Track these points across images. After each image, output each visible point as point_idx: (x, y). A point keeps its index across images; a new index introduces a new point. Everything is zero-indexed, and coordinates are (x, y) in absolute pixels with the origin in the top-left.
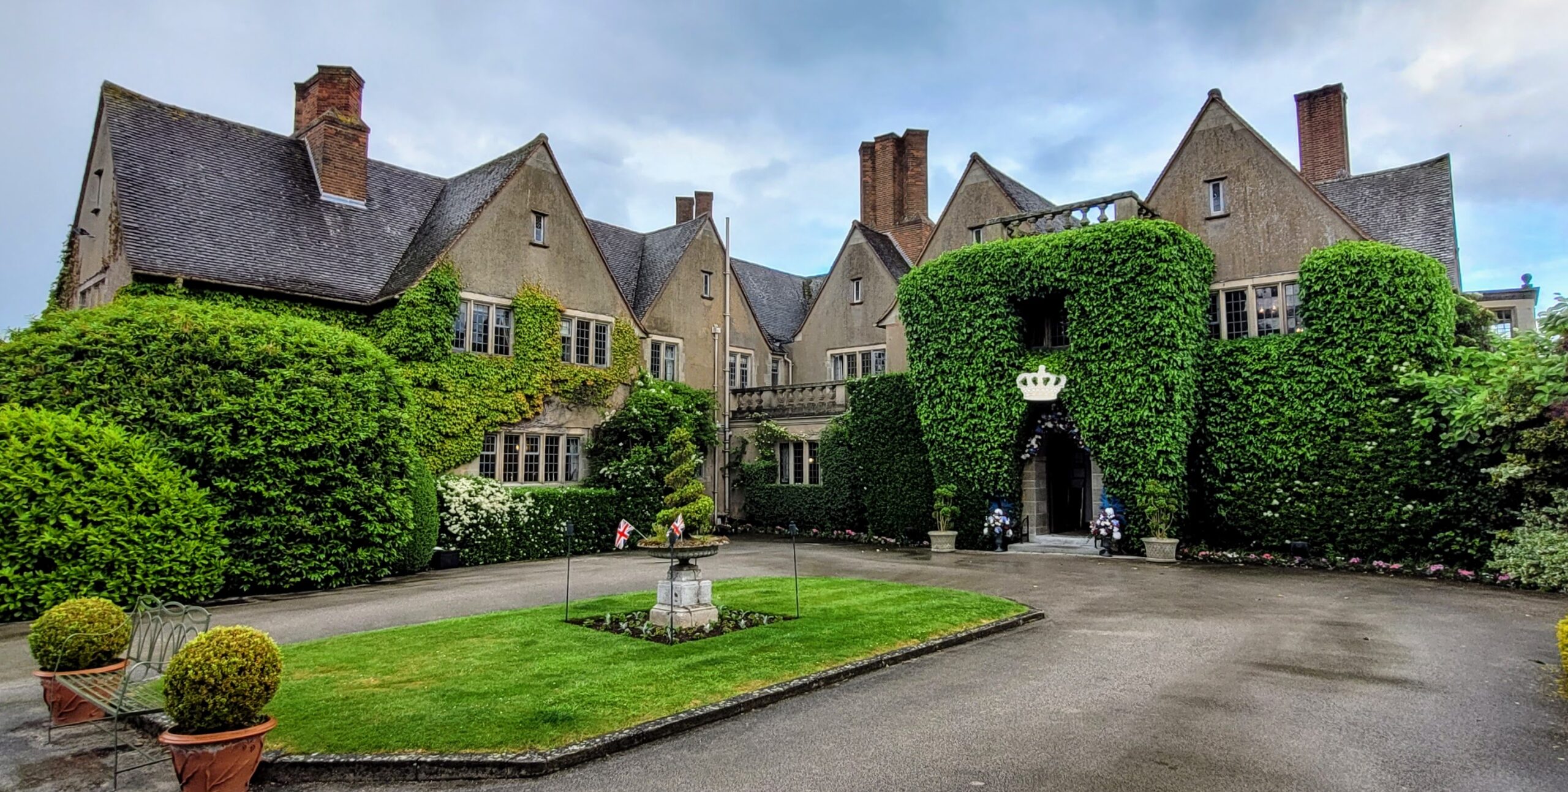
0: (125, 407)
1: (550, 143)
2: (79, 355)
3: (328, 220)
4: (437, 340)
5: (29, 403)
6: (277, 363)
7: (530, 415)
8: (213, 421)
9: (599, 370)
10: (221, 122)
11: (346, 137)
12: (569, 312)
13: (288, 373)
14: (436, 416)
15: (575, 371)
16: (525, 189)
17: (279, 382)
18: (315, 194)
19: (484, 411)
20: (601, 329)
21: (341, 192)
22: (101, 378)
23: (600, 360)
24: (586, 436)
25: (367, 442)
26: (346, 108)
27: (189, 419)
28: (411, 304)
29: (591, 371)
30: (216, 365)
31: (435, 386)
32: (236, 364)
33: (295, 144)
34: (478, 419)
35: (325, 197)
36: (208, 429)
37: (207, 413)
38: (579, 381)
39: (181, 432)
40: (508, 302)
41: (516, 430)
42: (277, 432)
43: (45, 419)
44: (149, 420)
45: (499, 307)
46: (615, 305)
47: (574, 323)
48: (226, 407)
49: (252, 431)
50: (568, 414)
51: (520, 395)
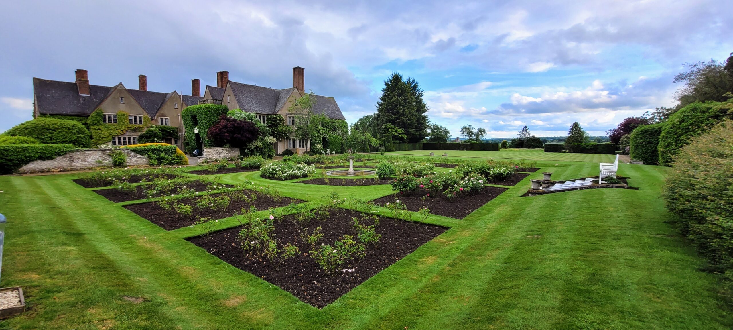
0: (34, 136)
1: (123, 84)
2: (27, 129)
3: (81, 99)
4: (98, 122)
5: (20, 136)
6: (58, 129)
7: (123, 133)
8: (47, 138)
9: (141, 126)
10: (58, 82)
11: (84, 83)
12: (131, 115)
13: (60, 130)
14: (100, 134)
15: (134, 125)
16: (117, 93)
17: (58, 132)
18: (78, 94)
19: (111, 133)
20: (140, 118)
21: (84, 93)
22: (30, 132)
23: (141, 122)
24: (137, 137)
25: (74, 140)
26: (83, 77)
27: (43, 137)
28: (92, 116)
29: (138, 125)
30: (48, 129)
31: (99, 129)
32: (50, 130)
33: (75, 84)
34: (110, 135)
35: (80, 95)
36: (46, 139)
37: (46, 136)
38: (134, 128)
39: (43, 139)
40: (115, 114)
41: (120, 136)
42: (57, 139)
43: (21, 137)
44: (38, 138)
45: (114, 115)
46: (143, 112)
47: (133, 117)
48: (49, 136)
49: (54, 139)
50: (132, 133)
51: (119, 131)
